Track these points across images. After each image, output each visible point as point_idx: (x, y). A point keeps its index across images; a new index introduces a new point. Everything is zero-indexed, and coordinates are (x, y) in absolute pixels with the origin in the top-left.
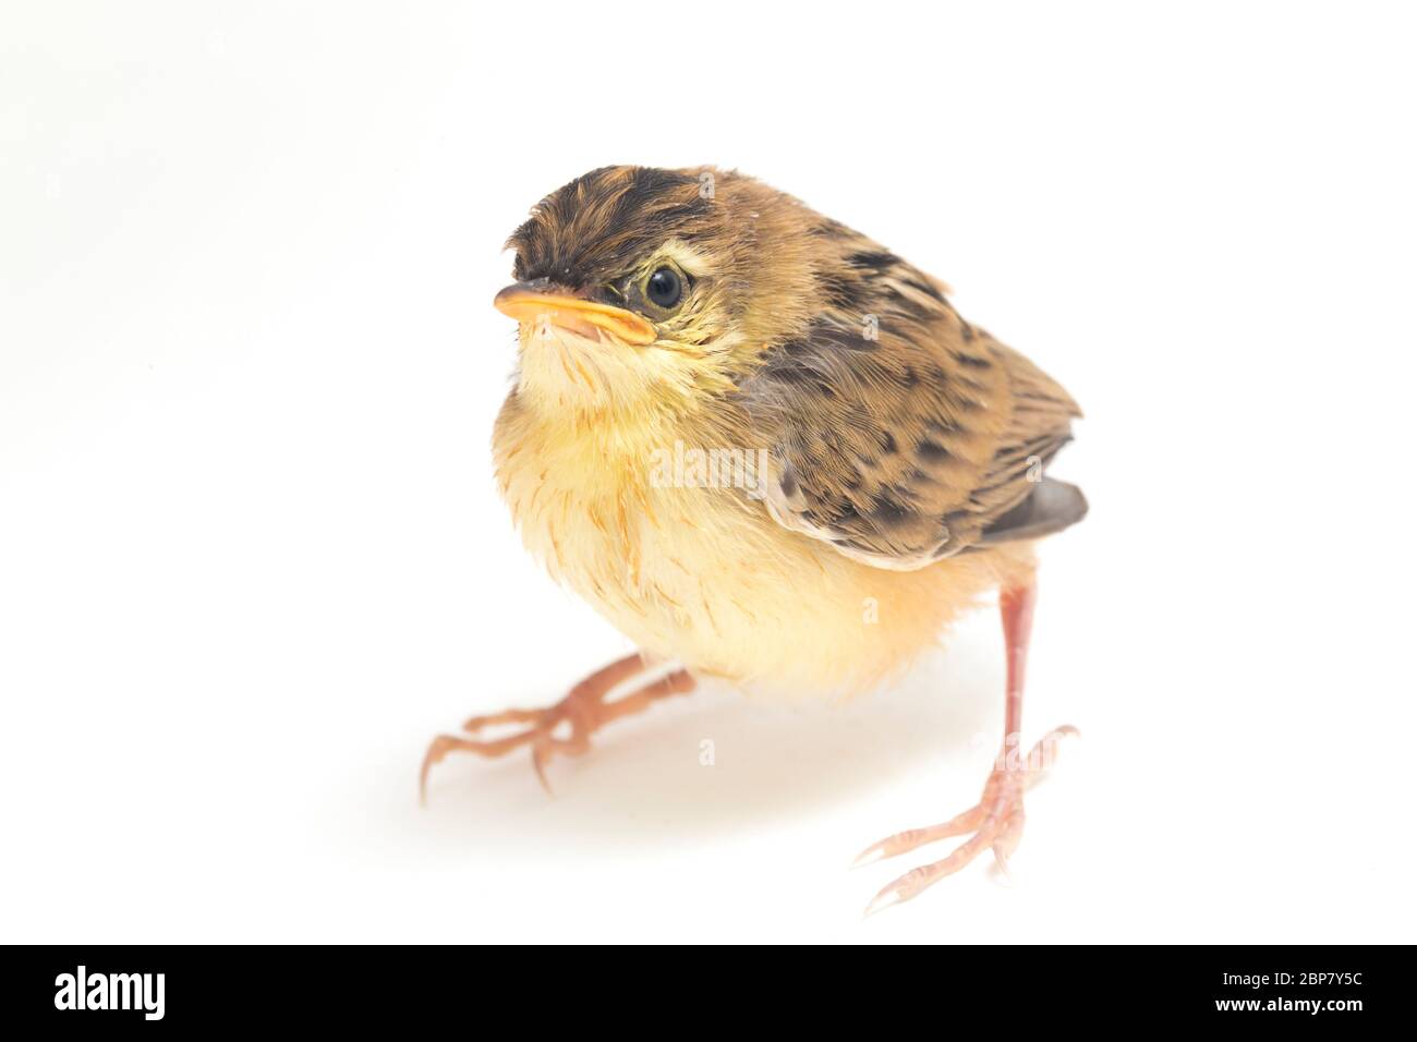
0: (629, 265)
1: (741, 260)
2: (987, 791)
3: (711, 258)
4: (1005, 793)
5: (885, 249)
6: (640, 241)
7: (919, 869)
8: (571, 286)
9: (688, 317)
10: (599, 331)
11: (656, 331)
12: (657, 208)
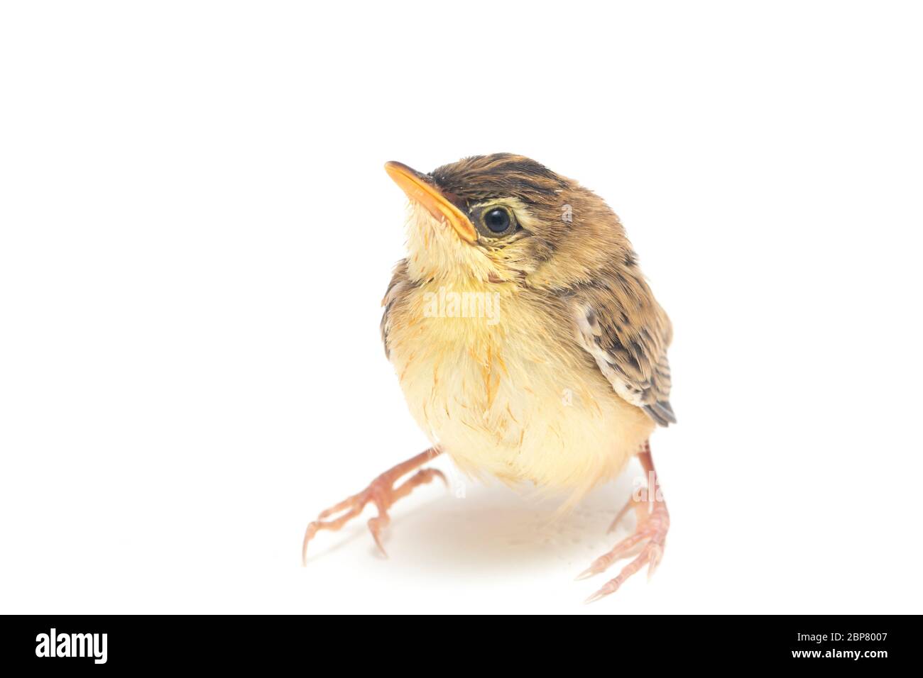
6: (494, 185)
8: (442, 187)
9: (502, 243)
10: (443, 218)
11: (477, 237)
12: (518, 176)
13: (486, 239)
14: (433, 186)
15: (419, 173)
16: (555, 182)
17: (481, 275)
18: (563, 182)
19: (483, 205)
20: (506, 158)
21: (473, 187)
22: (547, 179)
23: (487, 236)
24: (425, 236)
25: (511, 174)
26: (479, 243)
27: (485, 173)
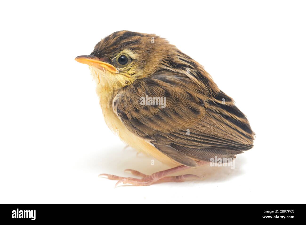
0: (114, 54)
1: (145, 56)
3: (137, 55)
6: (118, 49)
9: (128, 68)
19: (116, 57)
23: (122, 68)
26: (120, 72)
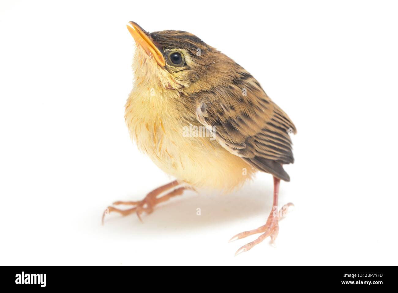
0: (171, 46)
2: (268, 221)
4: (273, 221)
5: (249, 73)
7: (249, 243)
8: (153, 39)
9: (177, 69)
10: (150, 53)
11: (166, 64)
12: (189, 42)
13: (169, 66)
14: (149, 38)
15: (144, 30)
16: (206, 48)
17: (165, 84)
18: (209, 48)
19: (171, 50)
20: (185, 33)
21: (169, 42)
22: (202, 46)
23: (170, 65)
24: (141, 61)
25: (187, 40)
26: (166, 68)
27: (175, 37)
